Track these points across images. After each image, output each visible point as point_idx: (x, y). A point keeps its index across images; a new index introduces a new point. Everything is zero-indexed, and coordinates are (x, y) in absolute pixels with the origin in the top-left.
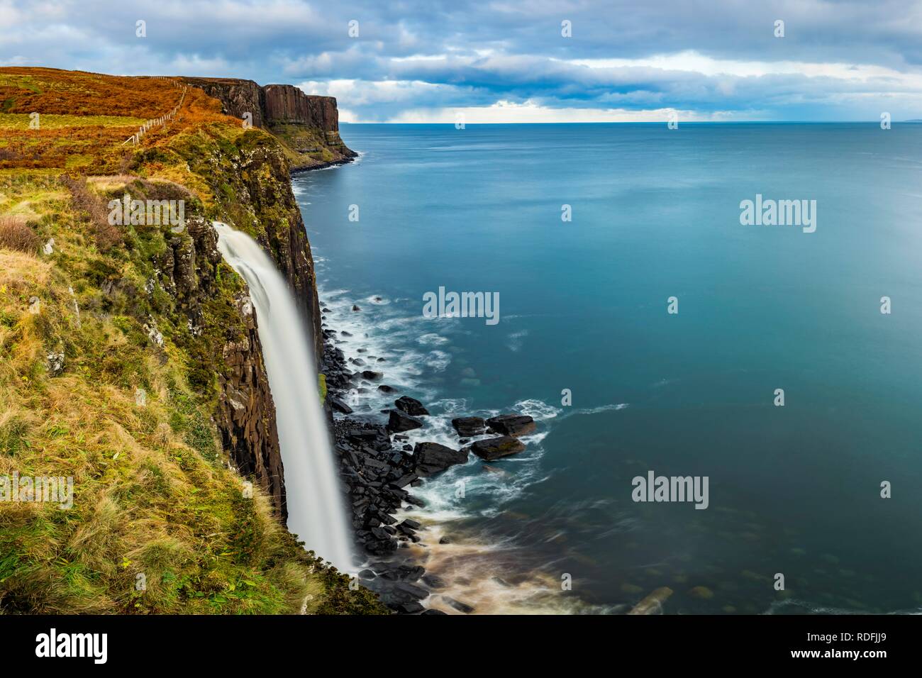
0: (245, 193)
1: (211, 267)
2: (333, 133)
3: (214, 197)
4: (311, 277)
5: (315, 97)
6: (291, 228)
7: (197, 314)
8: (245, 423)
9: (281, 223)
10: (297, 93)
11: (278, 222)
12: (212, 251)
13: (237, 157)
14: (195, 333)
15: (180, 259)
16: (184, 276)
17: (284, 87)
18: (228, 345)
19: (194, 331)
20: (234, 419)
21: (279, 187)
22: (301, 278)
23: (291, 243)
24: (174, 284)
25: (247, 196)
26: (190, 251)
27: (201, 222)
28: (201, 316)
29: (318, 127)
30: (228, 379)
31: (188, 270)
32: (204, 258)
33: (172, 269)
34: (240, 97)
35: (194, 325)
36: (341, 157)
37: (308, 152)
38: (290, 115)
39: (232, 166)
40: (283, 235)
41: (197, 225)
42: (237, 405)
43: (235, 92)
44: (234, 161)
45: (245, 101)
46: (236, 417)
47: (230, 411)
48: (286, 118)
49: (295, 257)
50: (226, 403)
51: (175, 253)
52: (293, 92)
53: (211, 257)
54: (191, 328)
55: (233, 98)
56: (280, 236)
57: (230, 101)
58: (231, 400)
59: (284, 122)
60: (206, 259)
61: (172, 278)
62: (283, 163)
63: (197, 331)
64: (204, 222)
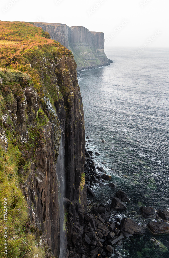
0: (56, 79)
1: (34, 111)
2: (101, 50)
3: (41, 80)
4: (82, 122)
5: (94, 32)
6: (74, 97)
7: (25, 133)
8: (43, 190)
9: (70, 94)
10: (86, 30)
11: (69, 94)
12: (35, 105)
13: (53, 61)
14: (24, 142)
15: (20, 106)
16: (21, 114)
17: (80, 28)
18: (38, 149)
19: (23, 141)
20: (38, 188)
21: (71, 76)
22: (78, 122)
23: (74, 104)
24: (16, 118)
25: (56, 80)
26: (24, 103)
27: (31, 90)
28: (27, 134)
29: (95, 47)
30: (36, 166)
31: (23, 112)
32: (31, 107)
33: (16, 110)
34: (59, 32)
35: (23, 138)
36: (104, 63)
37: (89, 59)
38: (82, 41)
39: (50, 65)
40: (71, 100)
41: (29, 91)
42: (39, 180)
43: (56, 30)
44: (52, 63)
45: (61, 34)
46: (39, 186)
47: (36, 183)
48: (80, 42)
49: (75, 112)
50: (34, 178)
51: (18, 103)
52: (84, 30)
53: (35, 107)
54: (22, 139)
55: (56, 33)
56: (70, 100)
57: (54, 34)
58: (37, 177)
59: (79, 44)
60: (32, 108)
61: (16, 115)
62: (73, 65)
63: (25, 141)
64: (32, 90)
